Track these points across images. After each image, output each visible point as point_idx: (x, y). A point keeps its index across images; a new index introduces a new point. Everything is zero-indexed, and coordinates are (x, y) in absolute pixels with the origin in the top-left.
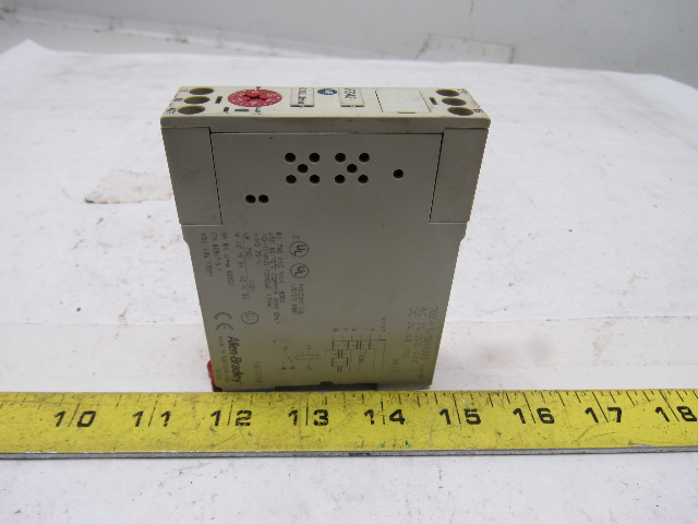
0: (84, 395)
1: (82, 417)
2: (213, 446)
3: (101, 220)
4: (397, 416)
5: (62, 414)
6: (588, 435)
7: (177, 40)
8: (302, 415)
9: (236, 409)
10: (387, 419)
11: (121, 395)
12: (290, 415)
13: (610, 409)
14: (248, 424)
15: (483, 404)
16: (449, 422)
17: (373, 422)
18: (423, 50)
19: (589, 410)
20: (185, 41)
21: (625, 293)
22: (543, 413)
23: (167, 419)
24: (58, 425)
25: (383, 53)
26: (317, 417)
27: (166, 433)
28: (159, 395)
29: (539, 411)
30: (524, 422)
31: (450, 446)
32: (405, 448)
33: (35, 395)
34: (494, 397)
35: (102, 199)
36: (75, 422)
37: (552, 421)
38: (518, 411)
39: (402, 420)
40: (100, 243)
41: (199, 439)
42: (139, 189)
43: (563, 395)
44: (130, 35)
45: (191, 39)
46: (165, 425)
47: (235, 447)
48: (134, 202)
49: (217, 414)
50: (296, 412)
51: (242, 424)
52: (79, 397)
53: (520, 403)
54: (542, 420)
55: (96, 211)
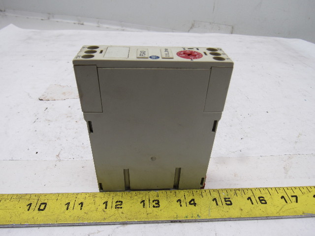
0: (41, 194)
1: (40, 206)
2: (105, 219)
3: (47, 108)
4: (192, 202)
5: (30, 205)
6: (283, 209)
7: (79, 24)
8: (147, 202)
9: (115, 200)
10: (188, 204)
11: (59, 194)
12: (141, 203)
13: (292, 196)
14: (121, 208)
15: (233, 195)
16: (217, 204)
17: (181, 206)
18: (191, 28)
19: (283, 197)
20: (83, 24)
21: (296, 142)
22: (261, 199)
23: (82, 206)
24: (28, 210)
25: (173, 30)
26: (154, 204)
27: (81, 213)
28: (77, 194)
29: (259, 198)
30: (253, 204)
31: (219, 216)
32: (198, 218)
33: (17, 195)
34: (238, 192)
35: (47, 99)
36: (37, 209)
37: (266, 203)
38: (249, 198)
39: (195, 204)
40: (46, 120)
41: (97, 216)
42: (64, 93)
43: (270, 190)
44: (57, 22)
45: (85, 23)
46: (81, 209)
47: (115, 219)
48: (62, 100)
49: (106, 203)
50: (144, 201)
51: (118, 208)
52: (38, 196)
53: (250, 194)
54: (261, 202)
55: (44, 104)
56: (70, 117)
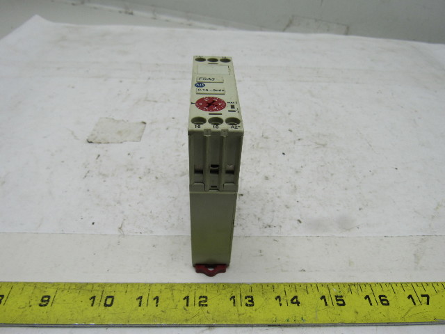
0: (105, 284)
1: (106, 300)
2: (187, 320)
3: (99, 156)
4: (295, 301)
5: (94, 298)
6: (410, 314)
7: (126, 13)
8: (237, 299)
9: (198, 295)
10: (289, 302)
11: (127, 284)
12: (231, 299)
13: (423, 296)
14: (206, 305)
15: (346, 292)
16: (326, 305)
17: (281, 305)
18: (288, 26)
19: (410, 297)
20: (132, 14)
21: (433, 217)
22: (382, 298)
23: (157, 302)
24: (92, 305)
26: (247, 301)
27: (157, 311)
28: (151, 285)
29: (380, 297)
30: (371, 305)
31: (328, 321)
32: (301, 322)
33: (76, 284)
34: (353, 287)
35: (97, 140)
36: (103, 303)
37: (388, 304)
38: (367, 297)
39: (298, 303)
40: (100, 174)
41: (178, 315)
42: (120, 133)
43: (394, 286)
44: (95, 8)
45: (135, 12)
46: (157, 306)
47: (200, 320)
48: (118, 143)
49: (187, 298)
50: (234, 297)
51: (203, 305)
52: (103, 286)
53: (368, 291)
54: (382, 303)
55: (95, 149)
56: (132, 170)
